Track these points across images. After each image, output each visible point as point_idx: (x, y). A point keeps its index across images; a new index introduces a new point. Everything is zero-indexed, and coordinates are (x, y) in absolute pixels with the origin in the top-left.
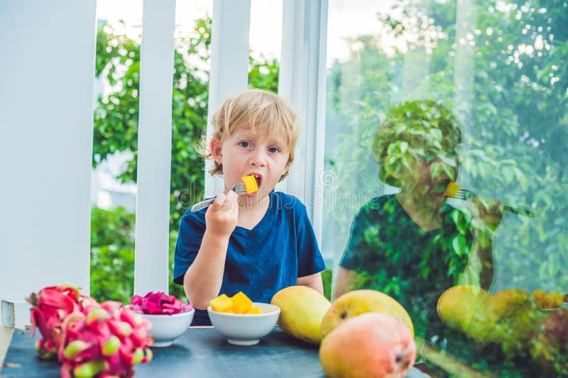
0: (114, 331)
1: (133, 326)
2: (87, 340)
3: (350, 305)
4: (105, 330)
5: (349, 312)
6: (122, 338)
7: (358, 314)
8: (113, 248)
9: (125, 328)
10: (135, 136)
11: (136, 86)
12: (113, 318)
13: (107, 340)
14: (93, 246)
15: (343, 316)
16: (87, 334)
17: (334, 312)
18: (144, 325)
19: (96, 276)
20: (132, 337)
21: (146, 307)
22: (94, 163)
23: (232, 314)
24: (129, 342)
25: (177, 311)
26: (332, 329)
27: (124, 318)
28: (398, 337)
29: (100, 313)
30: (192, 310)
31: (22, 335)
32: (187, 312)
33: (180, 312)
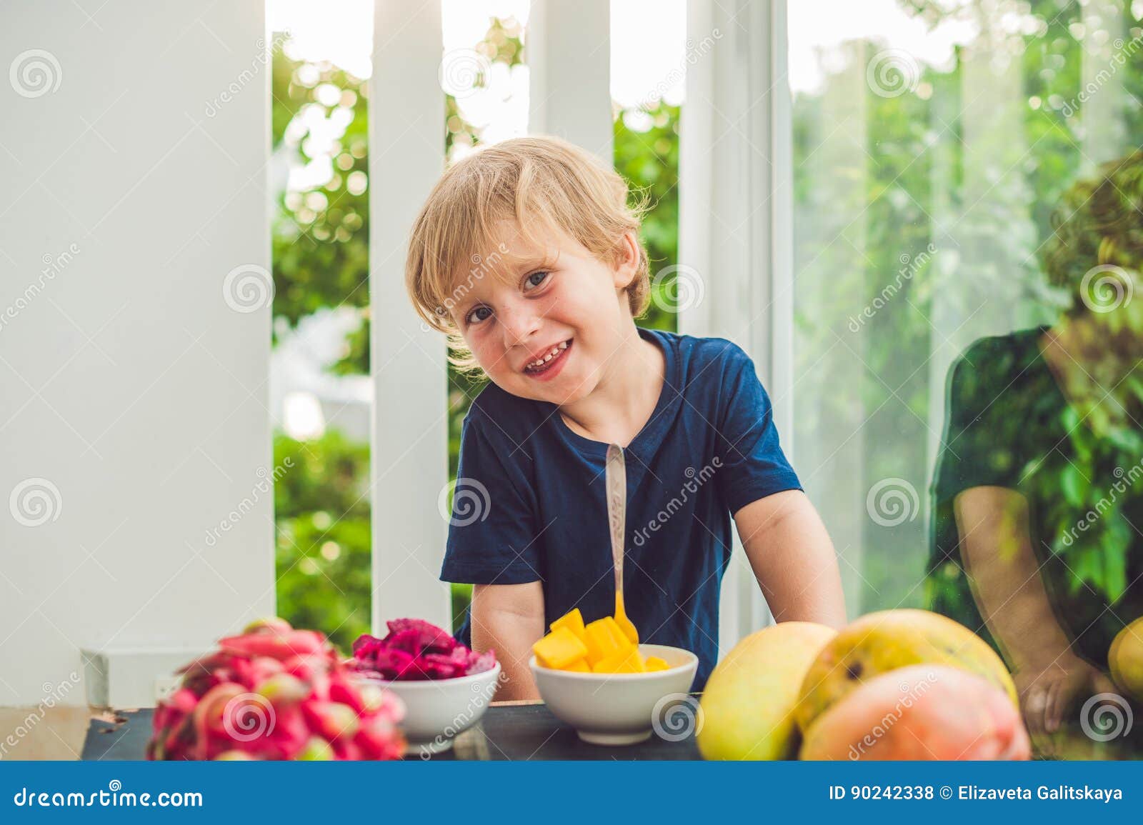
0: (316, 726)
1: (362, 712)
3: (869, 645)
4: (297, 727)
5: (868, 664)
6: (337, 744)
7: (890, 668)
8: (322, 521)
9: (341, 718)
10: (363, 277)
11: (362, 165)
12: (314, 697)
13: (302, 746)
14: (280, 515)
15: (855, 673)
17: (831, 663)
18: (385, 708)
19: (289, 583)
20: (362, 739)
21: (388, 664)
22: (274, 339)
23: (584, 674)
24: (352, 751)
25: (460, 671)
26: (827, 705)
27: (340, 695)
28: (988, 725)
29: (288, 686)
30: (494, 666)
31: (108, 735)
32: (482, 671)
33: (467, 672)
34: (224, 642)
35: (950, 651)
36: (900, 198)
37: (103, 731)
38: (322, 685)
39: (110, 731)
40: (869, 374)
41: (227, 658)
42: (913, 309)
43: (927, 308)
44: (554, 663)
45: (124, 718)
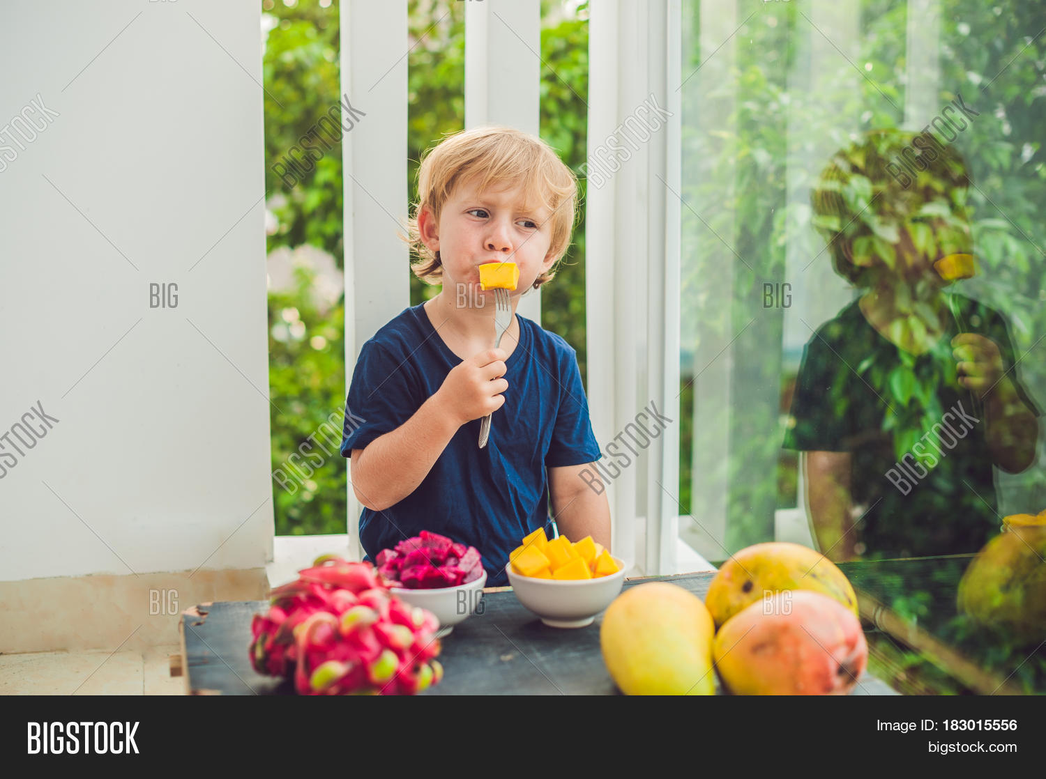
0: (385, 642)
1: (413, 629)
2: (343, 659)
3: (758, 567)
4: (370, 641)
5: (757, 583)
6: (399, 652)
9: (401, 636)
12: (380, 620)
13: (377, 657)
15: (747, 588)
16: (342, 649)
17: (730, 582)
18: (426, 623)
20: (415, 648)
24: (409, 657)
27: (398, 618)
28: (840, 635)
29: (363, 614)
30: (482, 574)
31: (199, 627)
32: (475, 580)
33: (465, 581)
34: (302, 572)
35: (814, 576)
36: (762, 157)
37: (194, 624)
38: (385, 612)
39: (199, 624)
40: (737, 296)
41: (306, 584)
42: (773, 249)
43: (783, 250)
44: (527, 573)
45: (205, 611)
